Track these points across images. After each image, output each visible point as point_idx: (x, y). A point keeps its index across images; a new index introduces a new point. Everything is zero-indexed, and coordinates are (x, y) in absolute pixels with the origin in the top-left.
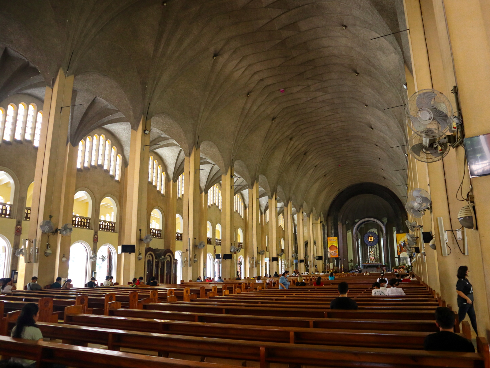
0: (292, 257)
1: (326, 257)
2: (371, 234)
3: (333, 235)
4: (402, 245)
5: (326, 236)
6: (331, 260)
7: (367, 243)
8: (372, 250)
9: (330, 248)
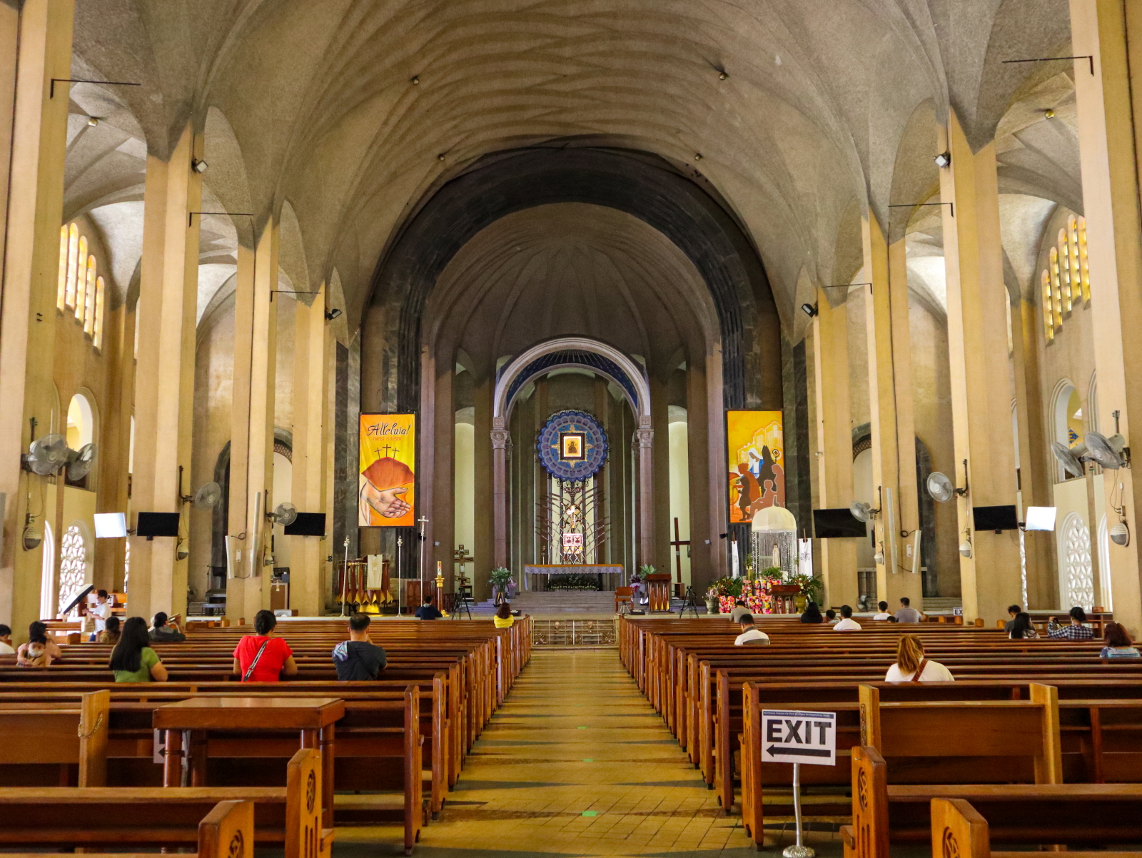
0: (25, 466)
1: (343, 526)
2: (572, 421)
3: (393, 405)
4: (756, 470)
5: (353, 409)
6: (372, 540)
7: (551, 468)
8: (573, 503)
9: (370, 472)
